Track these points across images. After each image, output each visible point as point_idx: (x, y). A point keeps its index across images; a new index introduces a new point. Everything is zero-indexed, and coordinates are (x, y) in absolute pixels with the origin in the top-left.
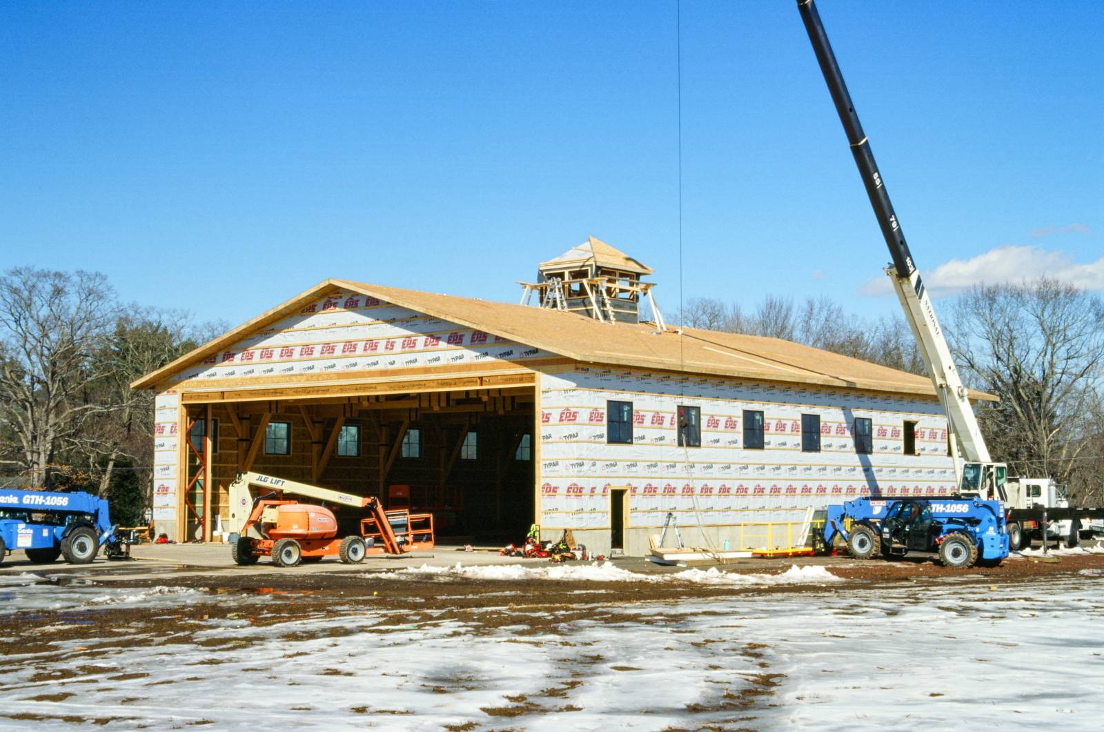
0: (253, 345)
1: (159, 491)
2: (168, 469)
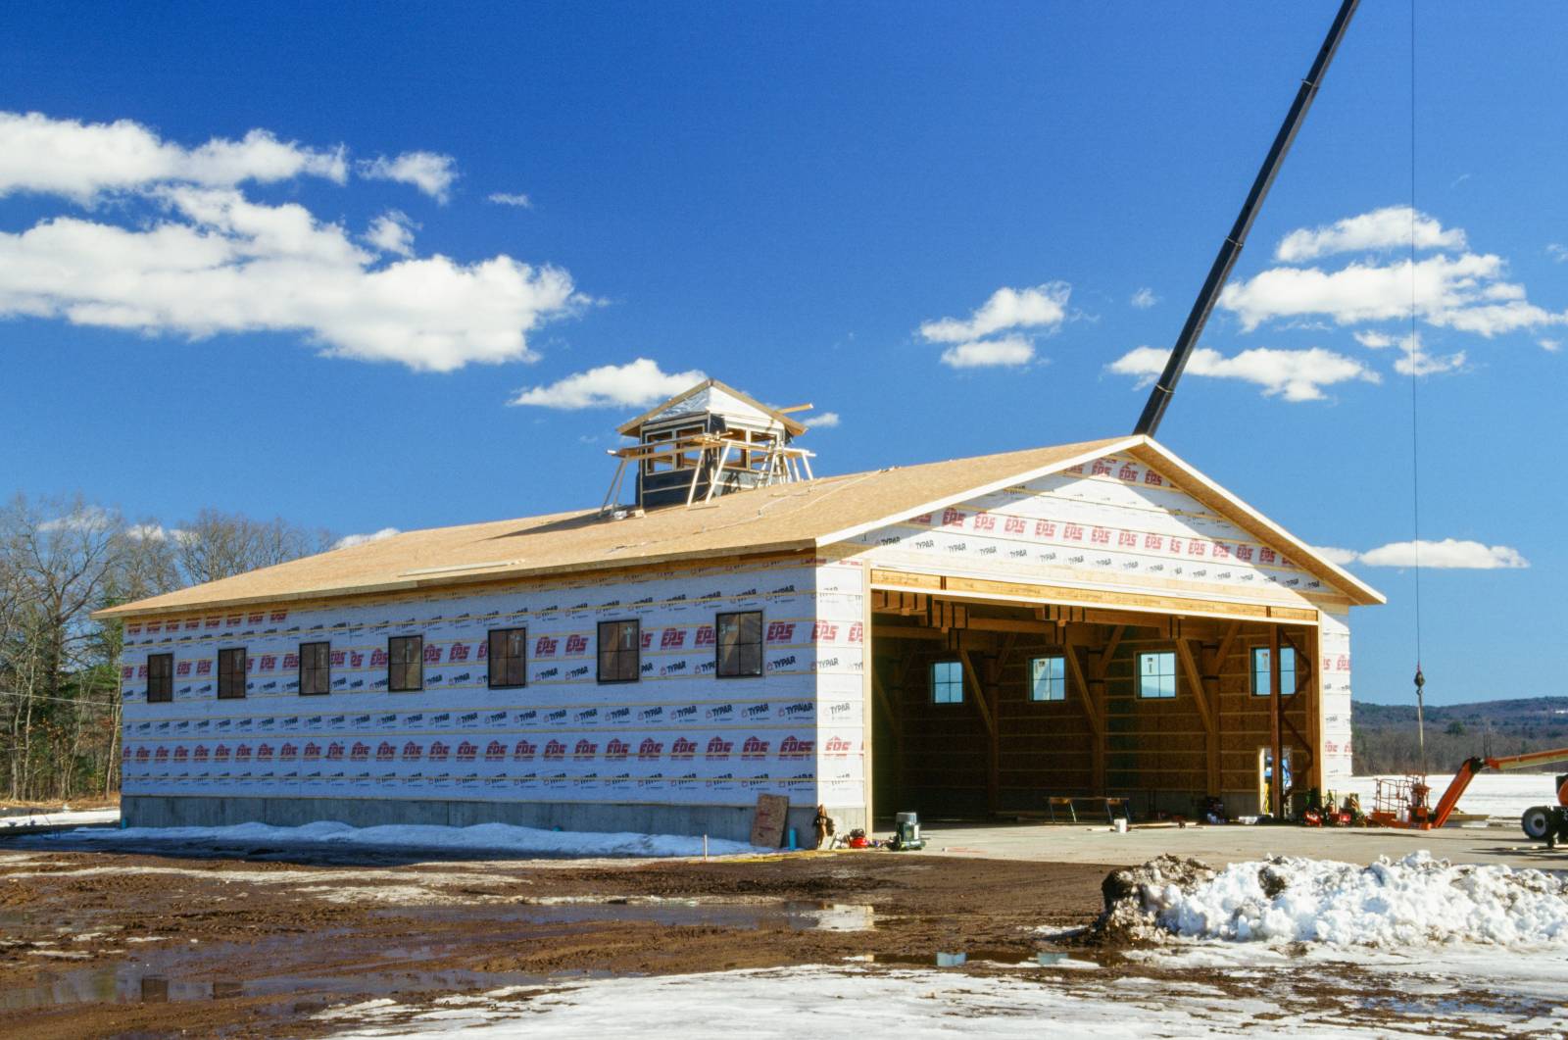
0: (995, 506)
1: (828, 748)
2: (846, 707)
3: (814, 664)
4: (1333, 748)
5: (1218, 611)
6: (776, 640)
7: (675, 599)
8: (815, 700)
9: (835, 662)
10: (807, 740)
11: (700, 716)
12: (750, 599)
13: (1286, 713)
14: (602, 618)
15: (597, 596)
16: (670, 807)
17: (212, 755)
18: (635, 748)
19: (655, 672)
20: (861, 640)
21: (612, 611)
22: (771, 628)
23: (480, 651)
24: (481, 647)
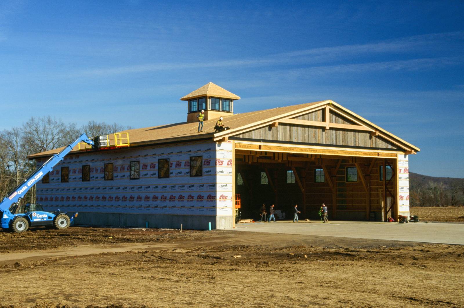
1: (220, 198)
2: (226, 186)
3: (216, 172)
4: (402, 198)
5: (360, 155)
6: (206, 165)
7: (179, 152)
8: (216, 183)
9: (222, 172)
10: (214, 196)
11: (186, 188)
12: (199, 153)
13: (388, 186)
14: (160, 158)
15: (158, 151)
16: (178, 216)
17: (60, 199)
18: (168, 198)
19: (174, 175)
20: (232, 165)
21: (162, 156)
22: (205, 161)
23: (128, 168)
24: (128, 167)
